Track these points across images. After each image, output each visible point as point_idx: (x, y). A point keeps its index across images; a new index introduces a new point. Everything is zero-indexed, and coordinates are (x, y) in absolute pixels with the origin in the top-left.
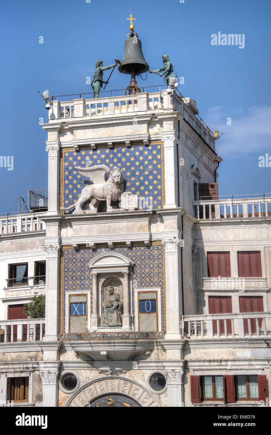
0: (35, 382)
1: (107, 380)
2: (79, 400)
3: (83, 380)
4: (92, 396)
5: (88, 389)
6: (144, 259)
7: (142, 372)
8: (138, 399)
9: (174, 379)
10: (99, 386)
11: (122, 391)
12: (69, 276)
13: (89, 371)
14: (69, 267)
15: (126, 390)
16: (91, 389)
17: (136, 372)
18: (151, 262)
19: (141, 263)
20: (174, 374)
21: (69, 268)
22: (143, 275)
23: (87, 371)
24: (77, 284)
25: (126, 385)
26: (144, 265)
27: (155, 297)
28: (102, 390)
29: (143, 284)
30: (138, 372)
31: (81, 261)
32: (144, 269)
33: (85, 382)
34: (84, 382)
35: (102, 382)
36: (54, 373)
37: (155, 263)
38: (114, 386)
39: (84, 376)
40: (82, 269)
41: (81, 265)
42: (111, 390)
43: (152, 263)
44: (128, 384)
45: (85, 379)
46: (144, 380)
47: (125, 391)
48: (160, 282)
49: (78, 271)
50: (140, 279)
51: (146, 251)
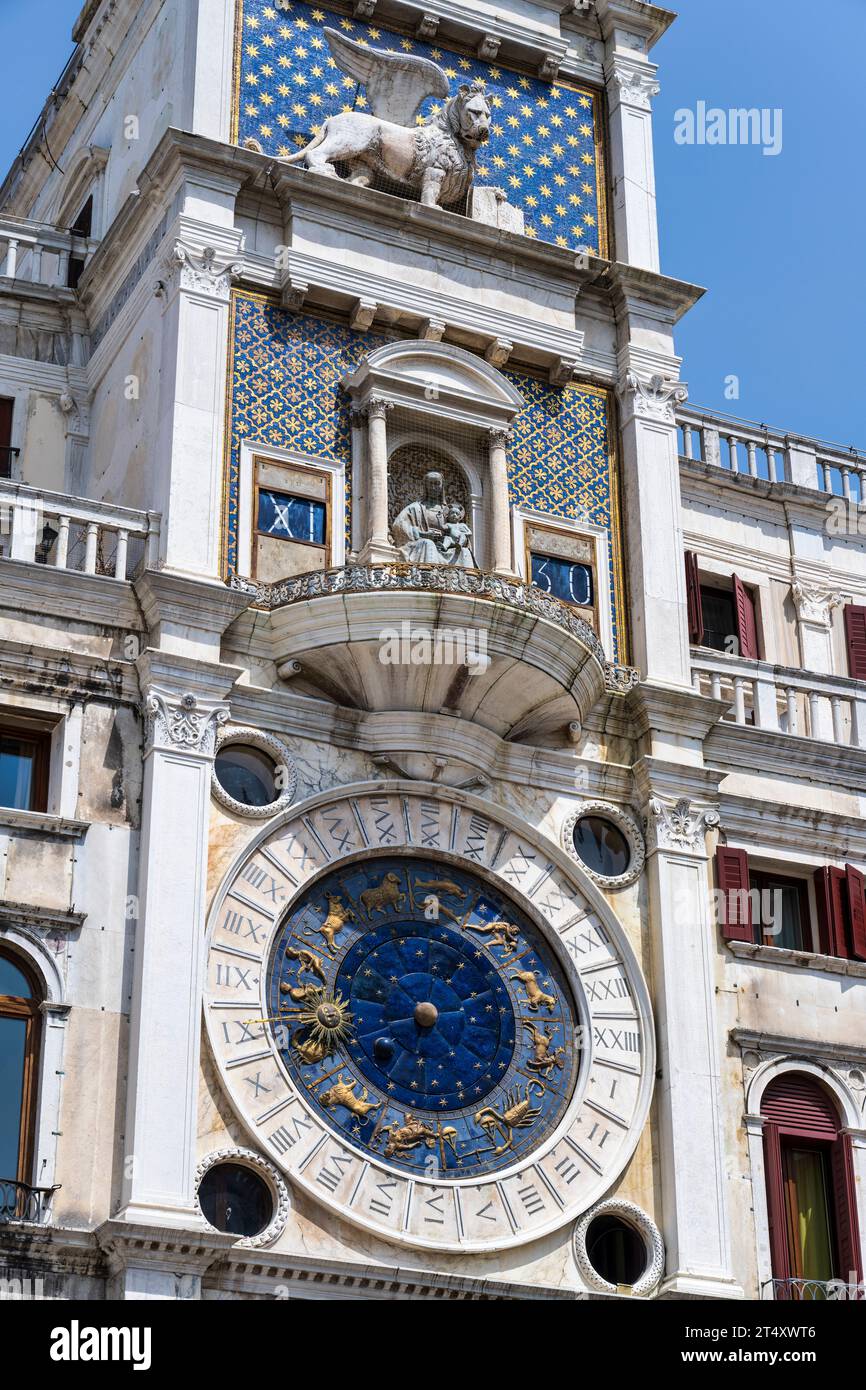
0: (91, 744)
1: (407, 800)
2: (288, 850)
3: (310, 778)
4: (344, 847)
5: (326, 815)
6: (544, 424)
7: (543, 797)
8: (529, 893)
9: (681, 837)
10: (376, 816)
11: (466, 852)
12: (256, 391)
13: (334, 752)
14: (256, 362)
15: (482, 849)
16: (339, 821)
17: (522, 791)
18: (569, 439)
19: (532, 432)
20: (683, 819)
21: (254, 364)
22: (540, 474)
23: (326, 746)
24: (289, 430)
25: (482, 834)
26: (543, 440)
27: (588, 556)
28: (386, 833)
29: (541, 503)
30: (528, 796)
31: (303, 355)
32: (544, 456)
33: (316, 788)
34: (312, 786)
35: (387, 803)
36: (209, 716)
37: (581, 449)
38: (435, 829)
39: (315, 765)
40: (310, 384)
41: (304, 369)
42: (423, 842)
43: (569, 444)
44: (489, 831)
45: (319, 776)
46: (553, 828)
47: (480, 853)
48: (602, 515)
49: (290, 386)
50: (529, 483)
51: (549, 399)
